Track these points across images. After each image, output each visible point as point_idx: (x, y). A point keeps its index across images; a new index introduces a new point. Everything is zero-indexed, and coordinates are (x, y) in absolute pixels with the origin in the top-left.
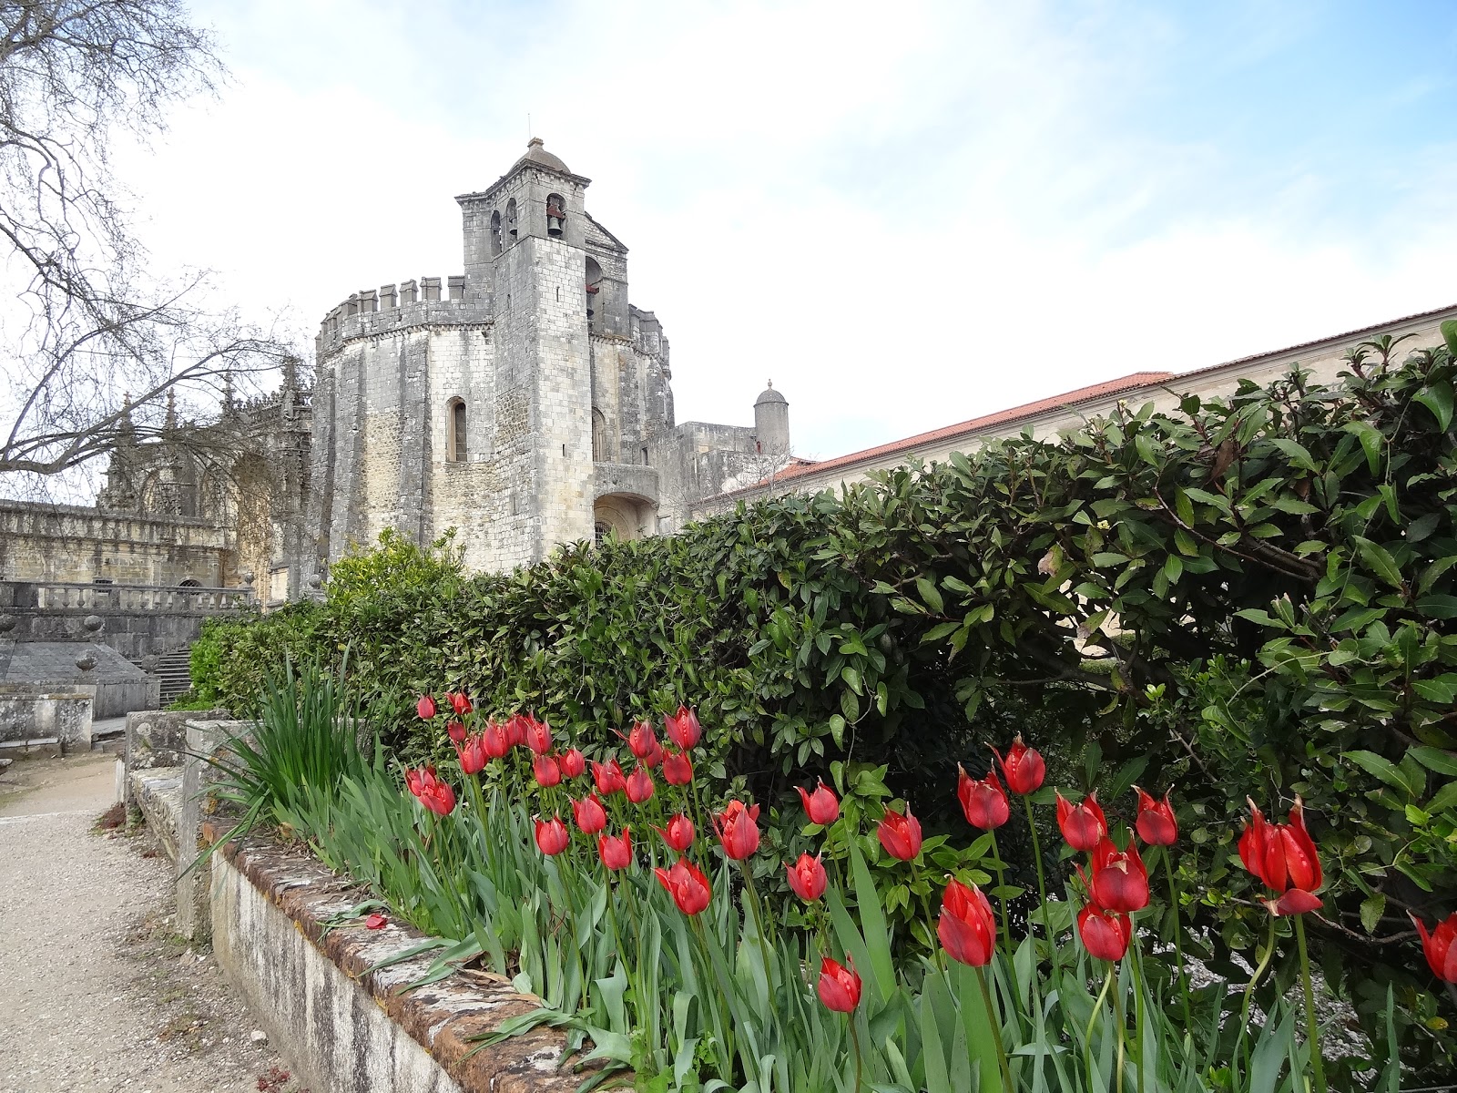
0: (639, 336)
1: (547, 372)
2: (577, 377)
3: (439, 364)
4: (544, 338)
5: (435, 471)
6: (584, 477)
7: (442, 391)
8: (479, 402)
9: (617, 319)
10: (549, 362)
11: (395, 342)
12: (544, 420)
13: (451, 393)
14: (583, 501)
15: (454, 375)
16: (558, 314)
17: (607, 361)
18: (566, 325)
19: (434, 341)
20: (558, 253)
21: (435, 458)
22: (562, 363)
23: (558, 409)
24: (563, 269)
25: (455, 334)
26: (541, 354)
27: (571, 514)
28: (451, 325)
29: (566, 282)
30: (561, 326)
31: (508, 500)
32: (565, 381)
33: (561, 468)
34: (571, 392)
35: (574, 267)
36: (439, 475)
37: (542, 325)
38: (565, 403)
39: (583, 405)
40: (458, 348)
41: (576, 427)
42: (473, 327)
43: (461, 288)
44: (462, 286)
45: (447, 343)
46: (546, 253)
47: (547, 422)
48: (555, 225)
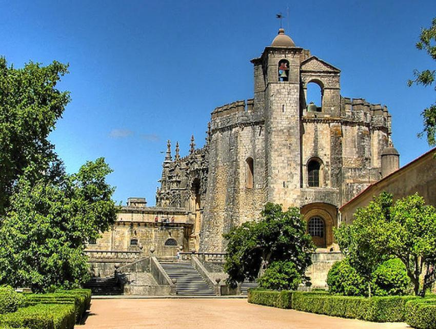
0: (350, 114)
1: (276, 148)
2: (292, 148)
4: (275, 131)
5: (241, 193)
6: (295, 196)
7: (244, 155)
8: (258, 160)
9: (332, 109)
10: (277, 143)
12: (273, 171)
13: (248, 155)
15: (250, 147)
16: (282, 118)
17: (325, 132)
18: (287, 123)
19: (240, 132)
20: (284, 88)
21: (241, 187)
22: (284, 142)
23: (282, 165)
24: (287, 96)
25: (249, 128)
28: (248, 123)
29: (288, 102)
30: (284, 124)
32: (285, 151)
33: (283, 193)
34: (289, 156)
35: (293, 93)
36: (242, 195)
37: (273, 125)
38: (285, 161)
39: (295, 161)
40: (251, 134)
41: (291, 173)
42: (257, 123)
43: (252, 106)
44: (253, 105)
45: (246, 132)
46: (277, 90)
47: (275, 171)
48: (284, 75)
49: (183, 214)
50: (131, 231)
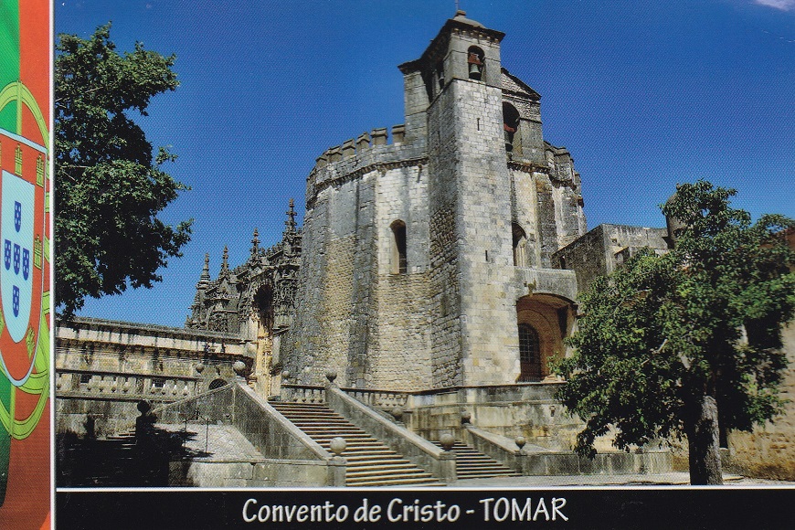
1: (470, 188)
2: (498, 192)
3: (385, 195)
5: (380, 282)
6: (506, 279)
7: (387, 217)
8: (416, 223)
9: (534, 151)
10: (471, 180)
11: (352, 184)
12: (467, 230)
13: (395, 217)
14: (505, 301)
15: (397, 203)
16: (480, 140)
17: (525, 185)
18: (486, 149)
19: (380, 179)
20: (478, 91)
21: (381, 272)
22: (483, 181)
23: (480, 220)
24: (483, 104)
25: (397, 172)
26: (464, 174)
27: (495, 313)
28: (394, 163)
29: (485, 114)
30: (481, 150)
31: (439, 304)
32: (486, 196)
33: (484, 271)
34: (491, 205)
35: (492, 102)
36: (383, 286)
37: (464, 149)
38: (487, 215)
39: (503, 217)
40: (399, 182)
41: (498, 236)
42: (411, 163)
43: (402, 135)
44: (403, 133)
45: (391, 178)
46: (468, 92)
47: (470, 231)
48: (475, 70)
49: (238, 342)
50: (155, 364)
